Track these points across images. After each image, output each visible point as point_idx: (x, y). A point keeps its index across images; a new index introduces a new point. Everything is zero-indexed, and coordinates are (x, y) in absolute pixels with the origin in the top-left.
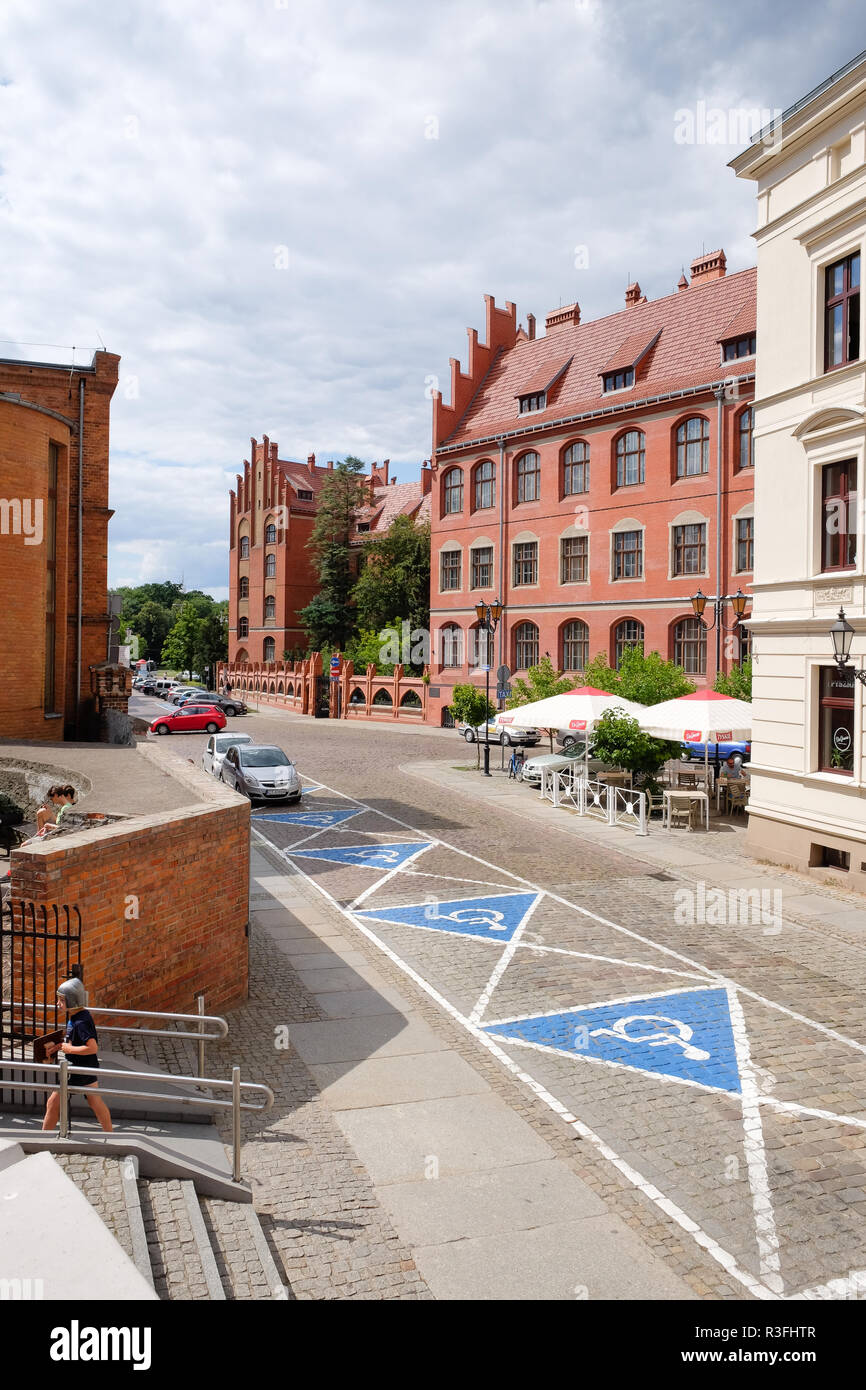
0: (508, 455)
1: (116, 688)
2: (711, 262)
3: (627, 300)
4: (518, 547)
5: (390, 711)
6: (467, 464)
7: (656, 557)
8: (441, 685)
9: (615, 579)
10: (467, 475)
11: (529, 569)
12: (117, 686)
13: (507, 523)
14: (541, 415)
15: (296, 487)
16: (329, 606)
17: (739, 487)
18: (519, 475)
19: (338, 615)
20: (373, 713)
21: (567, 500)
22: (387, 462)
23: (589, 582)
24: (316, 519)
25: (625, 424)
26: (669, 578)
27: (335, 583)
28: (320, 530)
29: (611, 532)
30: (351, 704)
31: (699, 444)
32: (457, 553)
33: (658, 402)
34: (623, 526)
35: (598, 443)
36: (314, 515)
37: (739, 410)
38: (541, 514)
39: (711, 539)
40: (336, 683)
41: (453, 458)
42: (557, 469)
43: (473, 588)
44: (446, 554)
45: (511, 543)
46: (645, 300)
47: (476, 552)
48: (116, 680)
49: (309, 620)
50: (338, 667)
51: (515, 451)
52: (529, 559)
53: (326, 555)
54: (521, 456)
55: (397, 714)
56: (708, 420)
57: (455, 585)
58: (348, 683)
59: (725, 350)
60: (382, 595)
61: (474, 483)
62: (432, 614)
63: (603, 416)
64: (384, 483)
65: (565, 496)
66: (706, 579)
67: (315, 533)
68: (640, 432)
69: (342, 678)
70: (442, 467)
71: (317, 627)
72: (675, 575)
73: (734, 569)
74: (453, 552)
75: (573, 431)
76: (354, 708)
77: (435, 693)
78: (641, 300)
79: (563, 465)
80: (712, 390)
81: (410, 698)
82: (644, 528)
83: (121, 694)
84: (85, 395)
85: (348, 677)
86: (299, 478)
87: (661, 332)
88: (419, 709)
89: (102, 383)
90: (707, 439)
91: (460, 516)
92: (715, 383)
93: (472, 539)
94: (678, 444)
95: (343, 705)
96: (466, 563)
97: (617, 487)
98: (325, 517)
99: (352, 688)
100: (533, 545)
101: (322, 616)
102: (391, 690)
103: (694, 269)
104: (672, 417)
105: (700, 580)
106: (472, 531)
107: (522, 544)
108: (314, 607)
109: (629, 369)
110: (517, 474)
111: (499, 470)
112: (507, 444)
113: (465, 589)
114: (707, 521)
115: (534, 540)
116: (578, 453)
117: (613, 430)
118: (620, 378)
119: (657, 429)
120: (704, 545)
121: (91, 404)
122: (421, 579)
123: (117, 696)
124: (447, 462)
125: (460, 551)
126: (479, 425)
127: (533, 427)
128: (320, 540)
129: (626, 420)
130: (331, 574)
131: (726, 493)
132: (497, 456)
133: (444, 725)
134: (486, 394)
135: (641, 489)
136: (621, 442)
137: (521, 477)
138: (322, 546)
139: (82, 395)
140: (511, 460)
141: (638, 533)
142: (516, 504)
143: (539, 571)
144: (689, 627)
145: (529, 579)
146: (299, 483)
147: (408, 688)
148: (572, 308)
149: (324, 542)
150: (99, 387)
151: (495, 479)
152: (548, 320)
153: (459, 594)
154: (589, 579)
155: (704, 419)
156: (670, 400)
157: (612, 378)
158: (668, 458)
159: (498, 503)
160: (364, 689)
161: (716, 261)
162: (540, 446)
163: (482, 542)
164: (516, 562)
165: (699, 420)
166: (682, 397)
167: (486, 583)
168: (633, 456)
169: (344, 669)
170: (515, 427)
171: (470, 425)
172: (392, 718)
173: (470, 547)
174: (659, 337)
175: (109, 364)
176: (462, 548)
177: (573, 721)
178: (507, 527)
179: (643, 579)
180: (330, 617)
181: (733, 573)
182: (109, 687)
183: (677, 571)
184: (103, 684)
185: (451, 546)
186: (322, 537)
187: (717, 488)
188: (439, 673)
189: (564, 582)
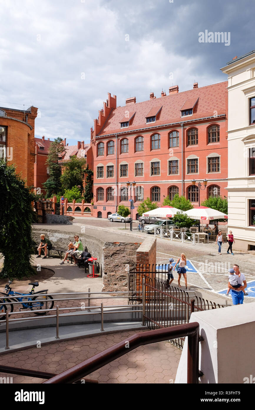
0: (118, 139)
1: (49, 208)
2: (175, 88)
3: (150, 97)
4: (121, 166)
5: (81, 213)
6: (105, 141)
7: (164, 169)
8: (97, 205)
9: (151, 175)
10: (105, 145)
11: (125, 172)
12: (49, 207)
13: (118, 159)
14: (128, 128)
15: (39, 146)
16: (53, 182)
17: (188, 151)
18: (122, 145)
19: (56, 185)
20: (75, 214)
21: (136, 153)
22: (65, 139)
23: (144, 176)
24: (48, 156)
25: (154, 132)
26: (168, 175)
27: (54, 175)
28: (50, 159)
29: (150, 162)
30: (68, 211)
31: (176, 138)
32: (102, 167)
33: (164, 126)
34: (154, 160)
35: (146, 137)
36: (47, 155)
37: (187, 130)
38: (129, 156)
39: (180, 165)
40: (62, 205)
41: (100, 139)
42: (134, 144)
43: (107, 177)
44: (98, 167)
45: (119, 164)
46: (155, 98)
47: (108, 167)
48: (49, 205)
49: (46, 186)
50: (63, 200)
51: (121, 138)
52: (125, 169)
53: (52, 167)
54: (122, 140)
55: (83, 214)
56: (179, 132)
57: (101, 176)
58: (66, 205)
59: (182, 113)
60: (69, 179)
61: (107, 147)
62: (94, 185)
63: (148, 129)
64: (65, 145)
65: (136, 151)
66: (179, 176)
67: (48, 160)
68: (159, 134)
69: (65, 204)
70: (97, 142)
71: (49, 188)
72: (169, 174)
73: (187, 173)
74: (101, 167)
75: (139, 133)
76: (69, 213)
77: (95, 208)
78: (154, 98)
79: (135, 143)
80: (180, 124)
81: (87, 209)
82: (160, 161)
83: (50, 209)
84: (28, 119)
85: (66, 203)
86: (40, 143)
87: (162, 107)
88: (90, 213)
89: (33, 116)
90: (178, 137)
91: (103, 157)
92: (181, 122)
93: (107, 163)
94: (170, 138)
95: (65, 212)
96: (105, 170)
97: (152, 150)
98: (51, 155)
99: (68, 206)
100: (126, 165)
101: (51, 185)
102: (81, 207)
103: (170, 90)
104: (168, 131)
105: (177, 176)
106: (107, 161)
107: (123, 165)
108: (48, 182)
109: (154, 117)
110: (121, 145)
111: (116, 144)
112: (118, 136)
113: (105, 178)
114: (179, 159)
115: (127, 164)
116: (140, 139)
117: (151, 133)
118: (151, 119)
119: (164, 134)
120: (178, 166)
121: (29, 122)
122: (89, 175)
123: (49, 210)
124: (99, 140)
125: (103, 167)
126: (108, 130)
127: (127, 132)
128: (49, 162)
129: (155, 131)
130: (53, 172)
131: (184, 152)
132: (115, 140)
133: (98, 217)
134: (109, 121)
135: (159, 150)
136: (153, 137)
137: (122, 146)
138: (50, 164)
139: (27, 120)
140: (119, 141)
141: (158, 162)
142: (121, 153)
143: (128, 172)
144: (173, 188)
145: (125, 175)
146: (40, 145)
147: (87, 206)
148: (134, 98)
149: (51, 163)
150: (32, 117)
151: (114, 146)
152: (126, 101)
153: (103, 179)
154: (144, 175)
155: (177, 131)
156: (168, 126)
157: (149, 119)
158: (167, 142)
159: (115, 153)
160: (72, 207)
161: (176, 88)
162: (128, 137)
163: (110, 164)
164: (121, 170)
165: (176, 132)
166: (171, 125)
167: (111, 176)
168: (157, 141)
169: (65, 201)
170: (120, 131)
171: (105, 130)
172: (81, 215)
173: (106, 165)
174: (162, 108)
175: (35, 111)
176: (104, 166)
177: (167, 215)
178: (118, 160)
179: (160, 175)
180: (53, 185)
181: (186, 174)
182: (47, 207)
183: (170, 173)
184: (45, 206)
185: (100, 165)
186: (50, 161)
187: (182, 151)
188: (97, 202)
189: (136, 176)
